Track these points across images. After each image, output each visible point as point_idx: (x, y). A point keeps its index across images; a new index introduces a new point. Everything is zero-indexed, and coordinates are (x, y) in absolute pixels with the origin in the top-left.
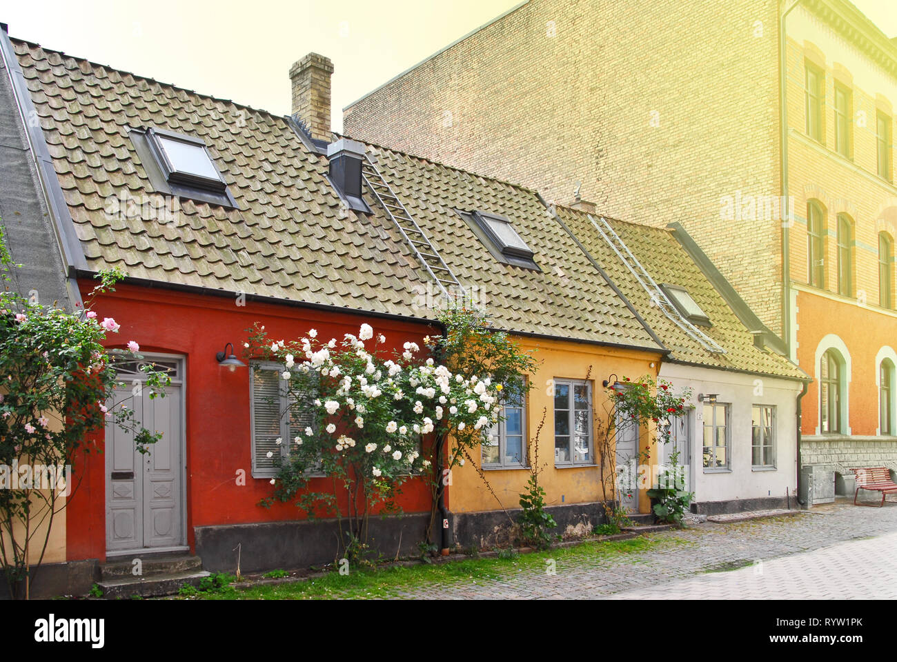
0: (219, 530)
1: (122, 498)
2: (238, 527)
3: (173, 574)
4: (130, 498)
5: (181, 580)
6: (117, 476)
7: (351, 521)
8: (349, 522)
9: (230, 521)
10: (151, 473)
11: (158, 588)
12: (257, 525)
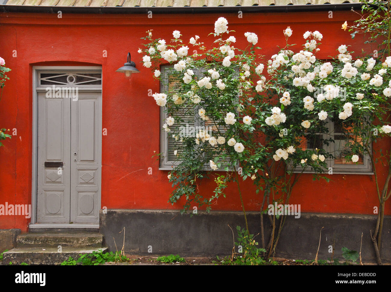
0: (123, 214)
1: (54, 182)
2: (141, 212)
3: (74, 247)
4: (60, 182)
5: (67, 254)
6: (49, 165)
7: (262, 217)
8: (260, 217)
9: (135, 207)
10: (78, 163)
11: (47, 259)
12: (160, 211)
